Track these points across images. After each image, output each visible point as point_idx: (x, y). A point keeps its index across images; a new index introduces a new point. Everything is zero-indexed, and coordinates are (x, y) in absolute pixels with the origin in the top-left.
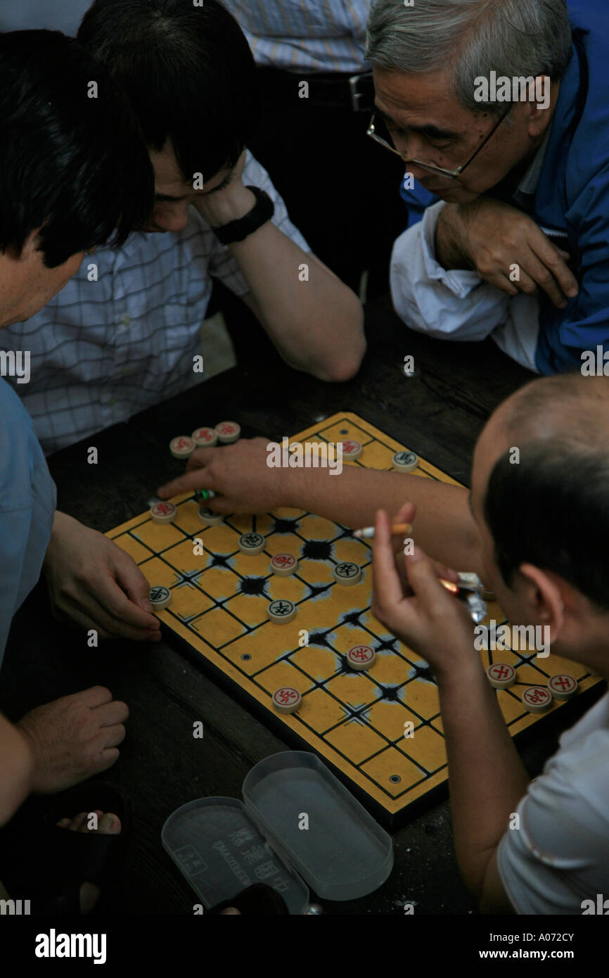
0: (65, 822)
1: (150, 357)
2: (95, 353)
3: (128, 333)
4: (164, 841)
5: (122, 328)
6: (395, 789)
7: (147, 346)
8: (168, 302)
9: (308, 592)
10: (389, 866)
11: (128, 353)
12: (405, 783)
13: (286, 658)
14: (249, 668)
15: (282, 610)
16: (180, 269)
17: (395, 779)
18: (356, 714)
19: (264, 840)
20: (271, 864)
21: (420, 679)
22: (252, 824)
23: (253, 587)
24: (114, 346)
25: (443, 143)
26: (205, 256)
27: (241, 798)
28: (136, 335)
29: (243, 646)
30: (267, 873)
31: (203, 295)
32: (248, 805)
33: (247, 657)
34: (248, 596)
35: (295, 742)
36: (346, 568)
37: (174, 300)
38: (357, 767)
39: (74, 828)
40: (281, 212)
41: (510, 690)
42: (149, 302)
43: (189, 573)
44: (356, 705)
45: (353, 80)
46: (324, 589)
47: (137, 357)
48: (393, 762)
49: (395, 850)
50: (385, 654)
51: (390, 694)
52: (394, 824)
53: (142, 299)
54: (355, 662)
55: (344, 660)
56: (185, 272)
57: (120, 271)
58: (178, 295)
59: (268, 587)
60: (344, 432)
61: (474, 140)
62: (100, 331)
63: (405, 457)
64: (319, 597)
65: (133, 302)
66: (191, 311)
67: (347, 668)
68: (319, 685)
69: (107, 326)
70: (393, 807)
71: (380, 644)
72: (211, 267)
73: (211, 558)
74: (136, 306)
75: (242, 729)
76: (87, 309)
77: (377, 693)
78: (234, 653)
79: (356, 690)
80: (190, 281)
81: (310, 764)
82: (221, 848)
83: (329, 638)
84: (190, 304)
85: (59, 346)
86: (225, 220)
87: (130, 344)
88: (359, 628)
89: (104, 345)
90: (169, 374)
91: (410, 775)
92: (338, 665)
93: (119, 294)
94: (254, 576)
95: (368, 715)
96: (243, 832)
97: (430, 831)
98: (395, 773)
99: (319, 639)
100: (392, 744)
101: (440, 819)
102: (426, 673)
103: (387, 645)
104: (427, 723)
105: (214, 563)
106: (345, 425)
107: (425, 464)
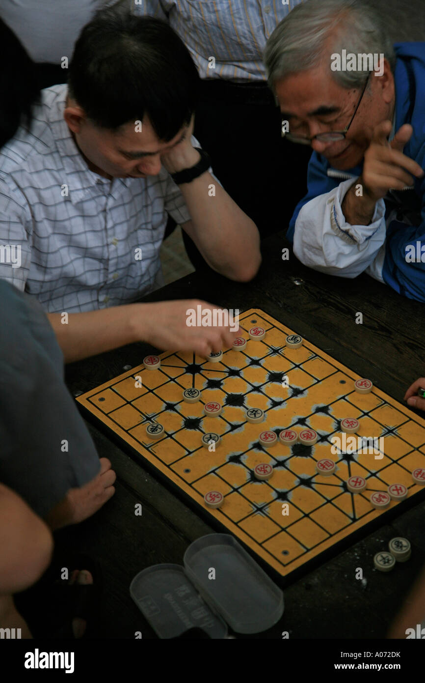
1: (131, 265)
2: (97, 265)
3: (116, 250)
4: (131, 592)
5: (112, 247)
6: (285, 559)
7: (129, 257)
8: (140, 228)
9: (229, 428)
10: (280, 611)
11: (117, 264)
12: (292, 555)
13: (213, 472)
14: (189, 478)
15: (211, 439)
16: (146, 206)
17: (285, 553)
18: (260, 509)
19: (197, 592)
20: (202, 609)
21: (302, 487)
22: (191, 583)
23: (192, 424)
24: (108, 260)
26: (162, 197)
27: (183, 564)
28: (121, 251)
29: (185, 463)
30: (200, 614)
31: (162, 223)
32: (188, 570)
33: (187, 471)
34: (189, 430)
35: (218, 527)
36: (254, 412)
37: (144, 226)
38: (260, 545)
41: (363, 494)
42: (129, 229)
43: (150, 414)
44: (260, 504)
46: (239, 426)
47: (122, 266)
48: (284, 540)
49: (285, 601)
50: (280, 469)
51: (282, 496)
52: (284, 583)
53: (125, 227)
54: (260, 474)
55: (252, 473)
56: (150, 208)
57: (110, 209)
58: (146, 223)
59: (202, 424)
60: (254, 322)
62: (98, 251)
63: (294, 338)
64: (236, 431)
65: (119, 229)
66: (155, 233)
67: (254, 478)
68: (236, 490)
69: (103, 246)
70: (284, 572)
71: (276, 463)
72: (165, 205)
73: (165, 405)
74: (121, 232)
75: (183, 518)
76: (90, 236)
77: (274, 495)
78: (179, 468)
79: (260, 493)
81: (230, 542)
82: (168, 597)
83: (242, 459)
84: (154, 228)
85: (72, 261)
87: (118, 257)
88: (262, 452)
89: (101, 259)
90: (142, 276)
91: (295, 550)
92: (248, 476)
93: (110, 224)
94: (193, 417)
95: (268, 510)
96: (184, 587)
97: (309, 587)
98: (286, 549)
99: (236, 459)
100: (283, 530)
101: (315, 580)
102: (307, 483)
103: (281, 464)
104: (307, 516)
105: (167, 408)
106: (255, 317)
107: (307, 344)
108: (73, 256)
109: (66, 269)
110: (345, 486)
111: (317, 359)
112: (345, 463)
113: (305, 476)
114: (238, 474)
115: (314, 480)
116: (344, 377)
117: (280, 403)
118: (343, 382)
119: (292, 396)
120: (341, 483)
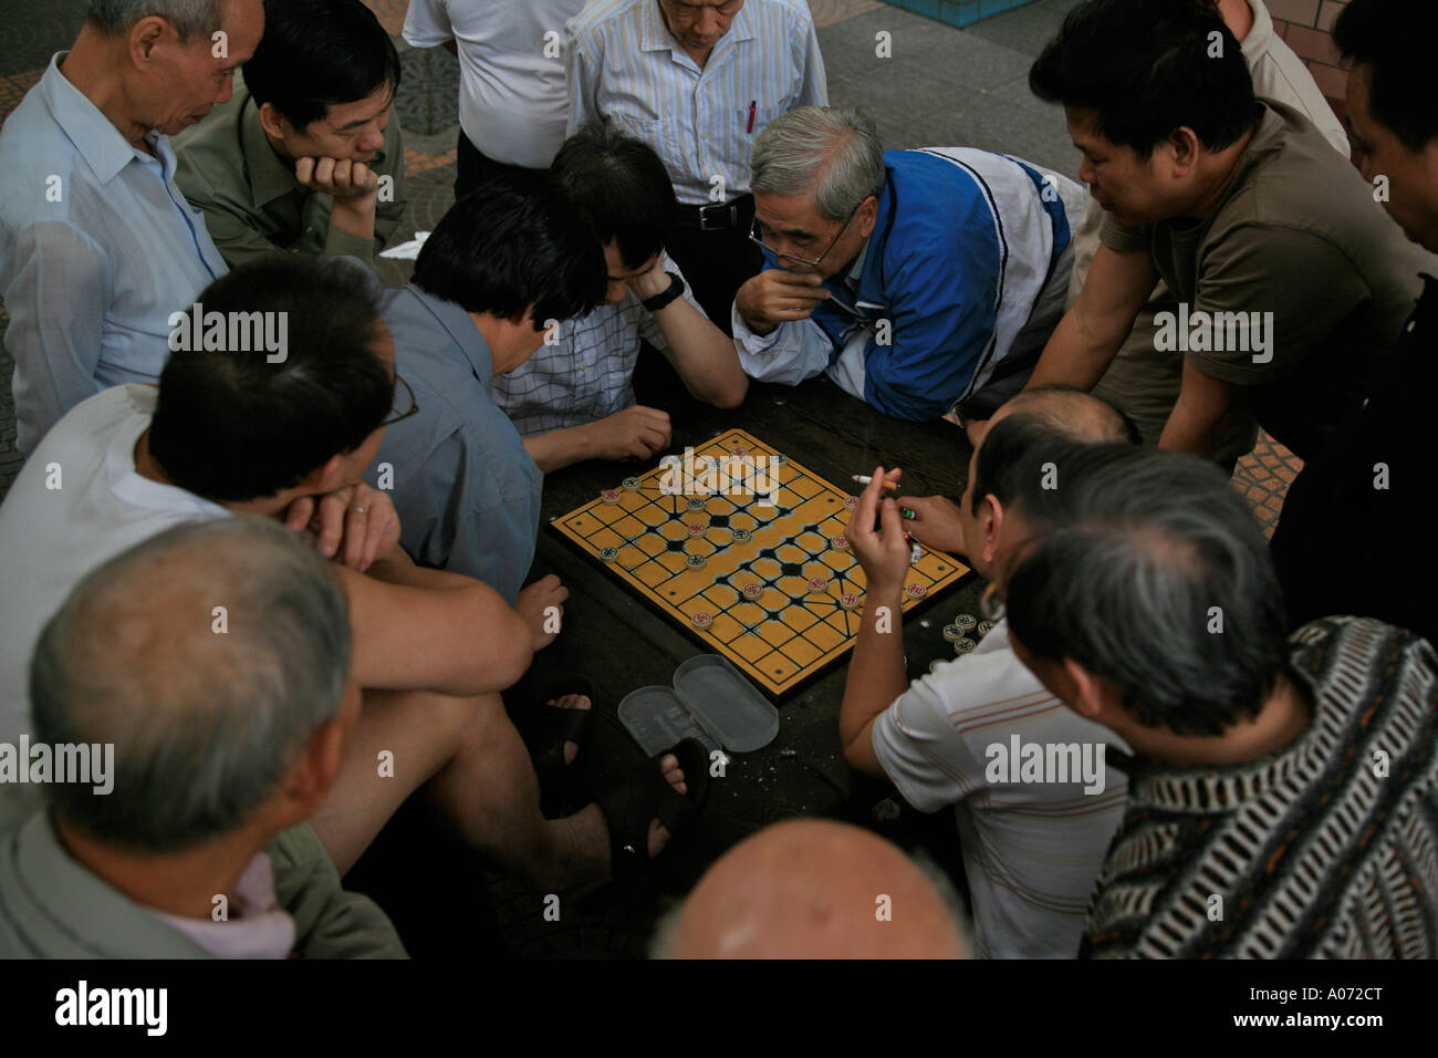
0: (552, 702)
1: (600, 392)
2: (563, 392)
3: (584, 376)
4: (619, 715)
5: (580, 373)
6: (779, 678)
7: (597, 385)
8: (610, 355)
9: (714, 549)
10: (775, 728)
11: (585, 391)
12: (786, 674)
13: (700, 593)
14: (675, 600)
15: (696, 561)
16: (618, 332)
17: (779, 672)
18: (751, 630)
19: (688, 713)
20: (694, 729)
21: (793, 606)
22: (681, 705)
23: (675, 546)
24: (575, 386)
25: (806, 242)
26: (635, 323)
27: (673, 687)
28: (589, 379)
29: (670, 586)
30: (691, 734)
31: (634, 350)
32: (678, 691)
33: (673, 593)
34: (672, 553)
35: (708, 649)
36: (740, 533)
37: (614, 353)
38: (752, 665)
39: (559, 705)
40: (688, 292)
42: (598, 355)
43: (630, 538)
44: (750, 625)
45: (702, 209)
46: (726, 547)
47: (590, 393)
48: (776, 661)
49: (780, 718)
50: (769, 589)
51: (773, 616)
52: (780, 701)
53: (594, 352)
54: (749, 595)
55: (741, 594)
56: (621, 333)
57: (578, 334)
58: (617, 350)
59: (686, 546)
60: (735, 442)
61: (827, 240)
62: (565, 377)
64: (722, 552)
65: (587, 354)
66: (626, 361)
67: (743, 599)
68: (724, 611)
69: (570, 372)
70: (778, 690)
71: (765, 583)
72: (640, 331)
73: (646, 528)
74: (589, 357)
75: (673, 643)
76: (556, 361)
77: (765, 616)
78: (664, 591)
79: (750, 614)
80: (625, 340)
81: (720, 664)
82: (659, 719)
83: (730, 580)
84: (625, 356)
85: (536, 389)
86: (651, 295)
87: (585, 384)
88: (750, 573)
89: (568, 386)
90: (611, 405)
91: (787, 671)
92: (737, 597)
93: (578, 349)
94: (676, 539)
95: (758, 630)
96: (674, 709)
97: (803, 705)
98: (778, 668)
99: (723, 580)
100: (776, 649)
101: (810, 697)
102: (798, 602)
103: (770, 584)
104: (799, 634)
105: (648, 531)
106: (736, 438)
107: (792, 463)
108: (538, 383)
109: (530, 397)
110: (838, 604)
111: (804, 479)
112: (837, 581)
113: (797, 595)
114: (727, 595)
115: (805, 599)
116: (832, 496)
117: (766, 524)
118: (831, 501)
119: (780, 516)
120: (834, 602)
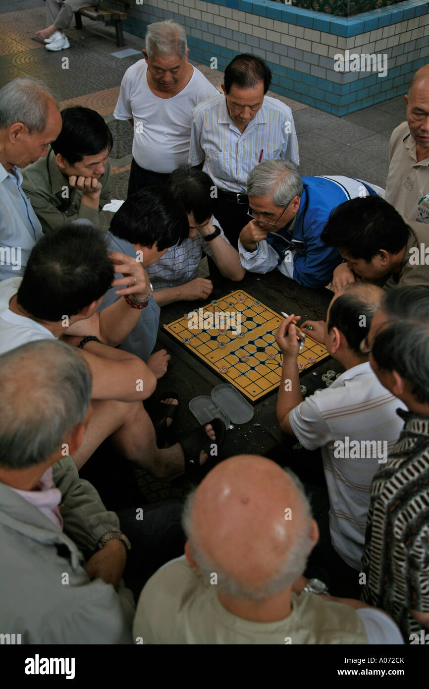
0: (162, 401)
1: (185, 273)
2: (170, 273)
3: (179, 267)
4: (189, 407)
5: (177, 265)
6: (254, 394)
7: (184, 270)
8: (189, 258)
9: (230, 340)
10: (252, 415)
11: (179, 272)
12: (257, 393)
13: (223, 358)
14: (213, 361)
15: (222, 345)
16: (193, 248)
17: (254, 392)
18: (243, 374)
19: (217, 407)
20: (219, 414)
21: (261, 365)
22: (214, 404)
23: (214, 338)
24: (175, 271)
25: (269, 216)
26: (200, 245)
27: (211, 396)
28: (181, 267)
29: (211, 355)
30: (218, 416)
31: (199, 256)
32: (213, 398)
33: (212, 358)
34: (212, 341)
35: (225, 381)
36: (241, 333)
38: (244, 388)
39: (165, 403)
40: (222, 233)
42: (184, 258)
43: (196, 334)
44: (243, 372)
45: (238, 195)
46: (235, 339)
47: (181, 273)
48: (253, 387)
49: (254, 411)
50: (252, 357)
51: (253, 368)
52: (254, 404)
53: (183, 256)
54: (243, 360)
55: (240, 359)
56: (194, 249)
57: (177, 249)
58: (192, 256)
59: (218, 338)
60: (240, 295)
61: (278, 215)
62: (171, 267)
63: (257, 303)
64: (233, 341)
65: (180, 258)
66: (196, 260)
67: (240, 361)
68: (233, 366)
69: (173, 265)
70: (253, 399)
71: (250, 355)
72: (202, 248)
74: (181, 259)
75: (211, 378)
76: (168, 260)
77: (249, 368)
78: (209, 356)
79: (243, 367)
80: (196, 252)
81: (230, 387)
82: (205, 409)
83: (235, 353)
84: (196, 258)
85: (160, 271)
86: (207, 235)
87: (179, 270)
88: (244, 350)
89: (172, 270)
91: (258, 390)
92: (238, 360)
93: (176, 255)
94: (214, 335)
95: (246, 374)
96: (211, 405)
97: (264, 406)
98: (254, 390)
99: (233, 353)
100: (253, 382)
101: (266, 403)
102: (263, 363)
103: (252, 355)
104: (263, 376)
105: (203, 332)
106: (240, 293)
107: (262, 305)
108: (160, 269)
109: (157, 274)
110: (279, 364)
111: (267, 312)
112: (279, 355)
113: (262, 360)
114: (234, 359)
115: (266, 362)
116: (278, 319)
117: (251, 330)
118: (278, 321)
119: (257, 327)
120: (278, 363)
